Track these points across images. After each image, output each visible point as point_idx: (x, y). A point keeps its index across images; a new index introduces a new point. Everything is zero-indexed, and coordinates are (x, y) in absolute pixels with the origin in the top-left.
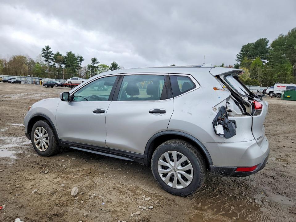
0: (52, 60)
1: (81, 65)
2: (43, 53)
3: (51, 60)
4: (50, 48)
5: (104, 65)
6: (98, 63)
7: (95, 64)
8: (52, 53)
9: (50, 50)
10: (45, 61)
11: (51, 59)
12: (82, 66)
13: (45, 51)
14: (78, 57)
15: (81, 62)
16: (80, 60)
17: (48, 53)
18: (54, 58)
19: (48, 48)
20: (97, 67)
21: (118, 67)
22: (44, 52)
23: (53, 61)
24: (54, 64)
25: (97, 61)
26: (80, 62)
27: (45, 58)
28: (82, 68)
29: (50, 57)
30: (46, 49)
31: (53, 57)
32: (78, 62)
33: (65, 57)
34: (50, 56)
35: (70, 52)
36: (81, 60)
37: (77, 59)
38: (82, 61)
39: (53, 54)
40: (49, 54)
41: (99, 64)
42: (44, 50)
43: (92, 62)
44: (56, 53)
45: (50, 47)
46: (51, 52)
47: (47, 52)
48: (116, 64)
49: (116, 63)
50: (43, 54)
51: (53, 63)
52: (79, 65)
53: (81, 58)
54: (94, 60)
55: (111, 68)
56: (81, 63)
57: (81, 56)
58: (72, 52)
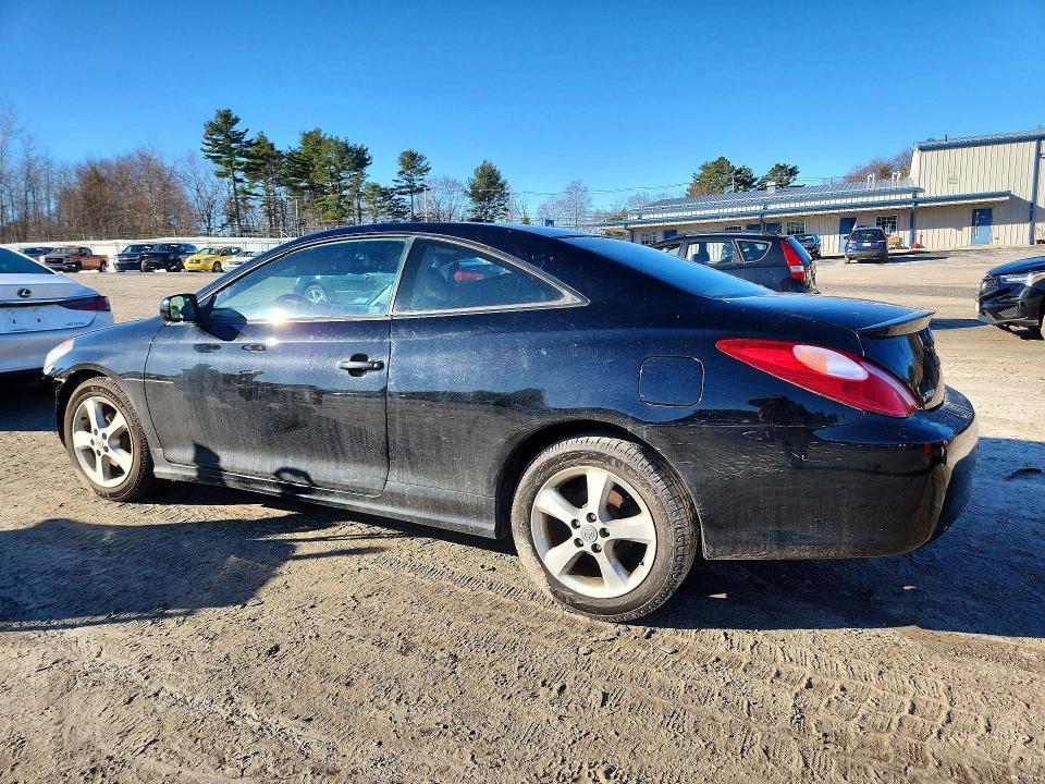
2: (209, 142)
4: (236, 120)
6: (424, 170)
7: (415, 176)
9: (238, 128)
10: (219, 175)
11: (239, 164)
13: (217, 131)
14: (349, 149)
15: (360, 170)
16: (356, 162)
17: (230, 140)
19: (228, 119)
22: (215, 137)
25: (421, 164)
27: (218, 162)
30: (219, 126)
33: (295, 153)
35: (318, 132)
36: (361, 162)
38: (365, 164)
39: (249, 144)
40: (233, 145)
42: (213, 128)
43: (400, 168)
44: (257, 140)
45: (235, 113)
46: (241, 135)
47: (225, 137)
48: (493, 171)
50: (209, 148)
53: (361, 152)
54: (410, 161)
57: (359, 146)
58: (320, 131)
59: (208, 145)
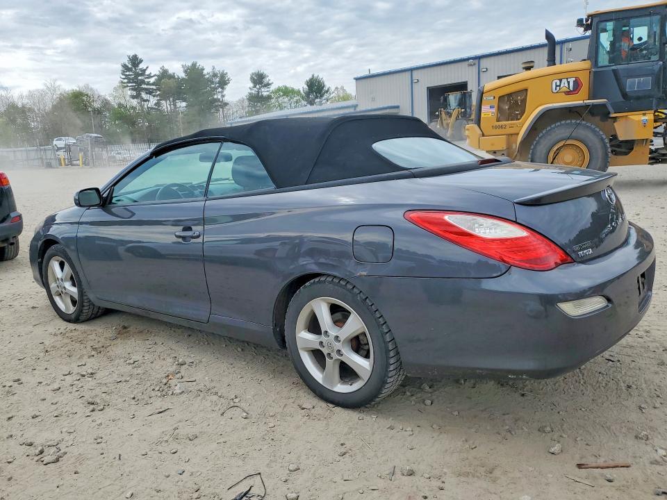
0: (149, 92)
1: (223, 96)
2: (124, 77)
3: (147, 93)
4: (141, 61)
5: (286, 88)
6: (268, 85)
7: (263, 90)
8: (147, 73)
9: (142, 66)
10: (133, 97)
11: (146, 89)
12: (226, 99)
13: (129, 69)
14: (215, 75)
15: (223, 88)
16: (219, 82)
17: (137, 75)
18: (154, 87)
19: (135, 61)
20: (269, 98)
21: (326, 89)
22: (128, 73)
23: (154, 96)
24: (158, 104)
25: (266, 81)
26: (220, 90)
27: (132, 89)
28: (226, 104)
29: (144, 86)
30: (130, 66)
31: (153, 84)
32: (217, 89)
33: (183, 79)
34: (143, 82)
35: (194, 65)
36: (223, 82)
37: (212, 83)
38: (226, 84)
39: (149, 76)
40: (140, 78)
41: (273, 88)
42: (125, 66)
43: (252, 85)
44: (158, 73)
45: (140, 57)
46: (145, 70)
47: (134, 73)
48: (319, 82)
49: (320, 77)
50: (126, 81)
51: (153, 101)
52: (219, 97)
53: (223, 76)
54: (259, 79)
55: (308, 94)
56: (225, 93)
57: (221, 71)
58: (196, 63)
59: (124, 79)
